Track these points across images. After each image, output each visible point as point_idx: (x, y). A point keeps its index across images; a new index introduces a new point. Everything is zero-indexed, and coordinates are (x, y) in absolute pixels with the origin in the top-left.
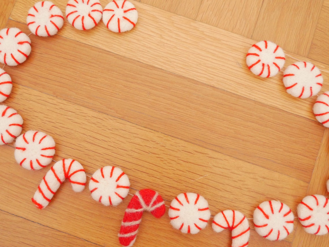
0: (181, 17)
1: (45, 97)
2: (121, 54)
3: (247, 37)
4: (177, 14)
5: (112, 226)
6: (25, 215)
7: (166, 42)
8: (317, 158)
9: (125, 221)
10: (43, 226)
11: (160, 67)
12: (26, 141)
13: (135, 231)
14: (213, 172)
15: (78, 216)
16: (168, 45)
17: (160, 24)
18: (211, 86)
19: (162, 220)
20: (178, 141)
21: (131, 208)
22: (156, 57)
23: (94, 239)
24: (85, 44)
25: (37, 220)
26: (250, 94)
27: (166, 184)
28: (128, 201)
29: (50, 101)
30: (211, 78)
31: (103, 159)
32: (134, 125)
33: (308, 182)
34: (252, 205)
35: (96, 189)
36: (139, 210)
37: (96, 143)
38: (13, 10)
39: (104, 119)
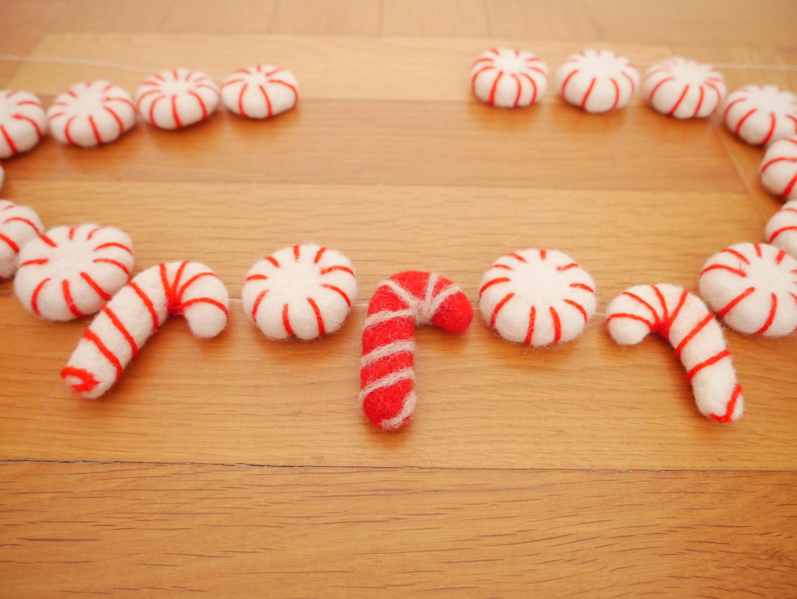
9: (367, 349)
10: (104, 463)
12: (49, 243)
13: (407, 367)
35: (265, 292)
36: (402, 313)
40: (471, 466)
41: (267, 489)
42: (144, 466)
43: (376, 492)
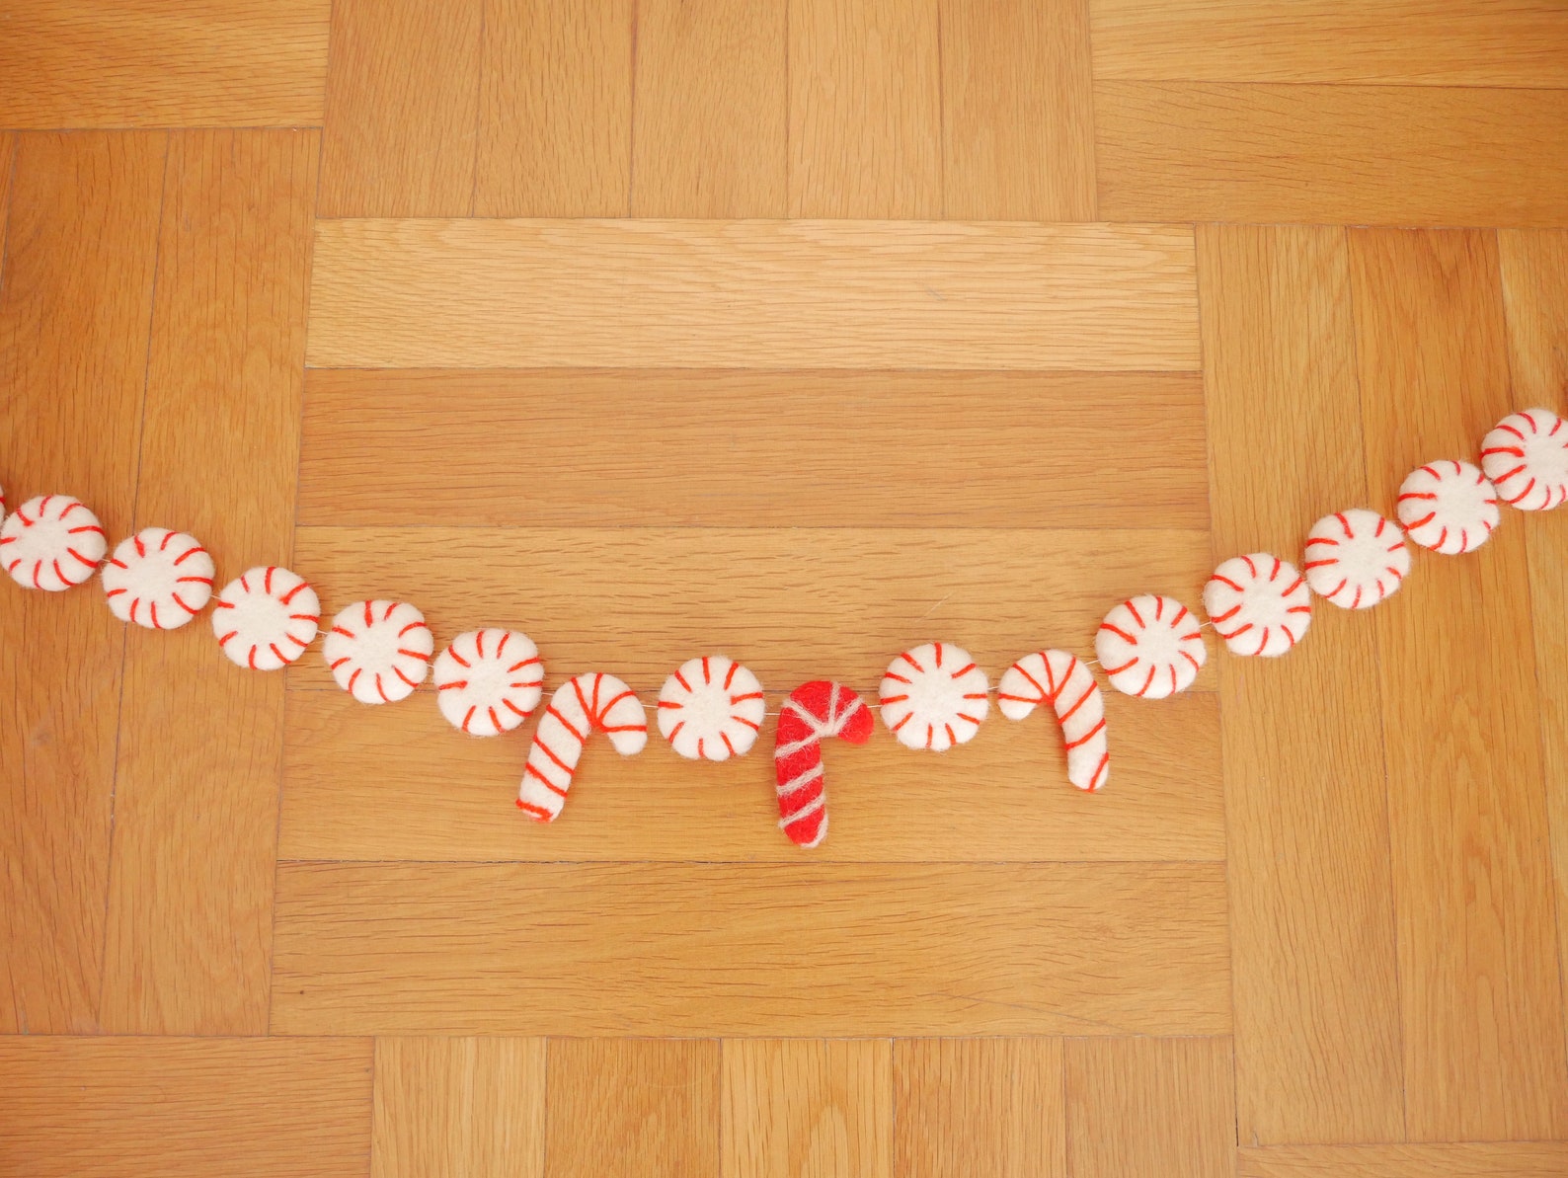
0: (749, 221)
1: (468, 535)
2: (628, 363)
3: (933, 219)
4: (734, 218)
5: (755, 804)
6: (521, 854)
7: (731, 296)
8: (1208, 461)
9: (783, 781)
10: (580, 863)
11: (739, 365)
12: (461, 661)
13: (818, 795)
14: (960, 581)
15: (657, 807)
16: (740, 303)
17: (700, 256)
18: (882, 371)
19: (875, 745)
20: (848, 532)
21: (787, 742)
22: (720, 344)
23: (720, 851)
24: (526, 369)
25: (555, 855)
26: (987, 358)
27: (853, 651)
28: (773, 728)
29: (488, 541)
30: (879, 351)
31: (673, 642)
32: (722, 531)
33: (1208, 529)
34: (1087, 632)
35: (681, 725)
36: (809, 740)
37: (640, 610)
38: (307, 342)
39: (642, 542)
40: (876, 860)
41: (712, 882)
42: (611, 864)
43: (798, 884)
